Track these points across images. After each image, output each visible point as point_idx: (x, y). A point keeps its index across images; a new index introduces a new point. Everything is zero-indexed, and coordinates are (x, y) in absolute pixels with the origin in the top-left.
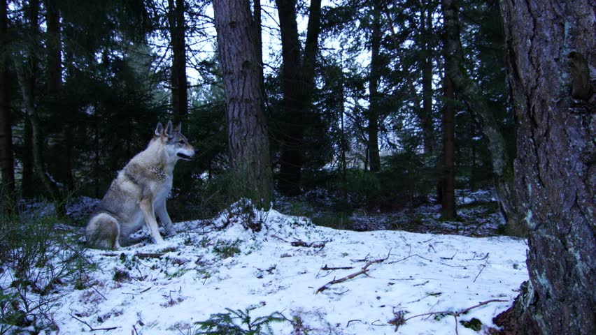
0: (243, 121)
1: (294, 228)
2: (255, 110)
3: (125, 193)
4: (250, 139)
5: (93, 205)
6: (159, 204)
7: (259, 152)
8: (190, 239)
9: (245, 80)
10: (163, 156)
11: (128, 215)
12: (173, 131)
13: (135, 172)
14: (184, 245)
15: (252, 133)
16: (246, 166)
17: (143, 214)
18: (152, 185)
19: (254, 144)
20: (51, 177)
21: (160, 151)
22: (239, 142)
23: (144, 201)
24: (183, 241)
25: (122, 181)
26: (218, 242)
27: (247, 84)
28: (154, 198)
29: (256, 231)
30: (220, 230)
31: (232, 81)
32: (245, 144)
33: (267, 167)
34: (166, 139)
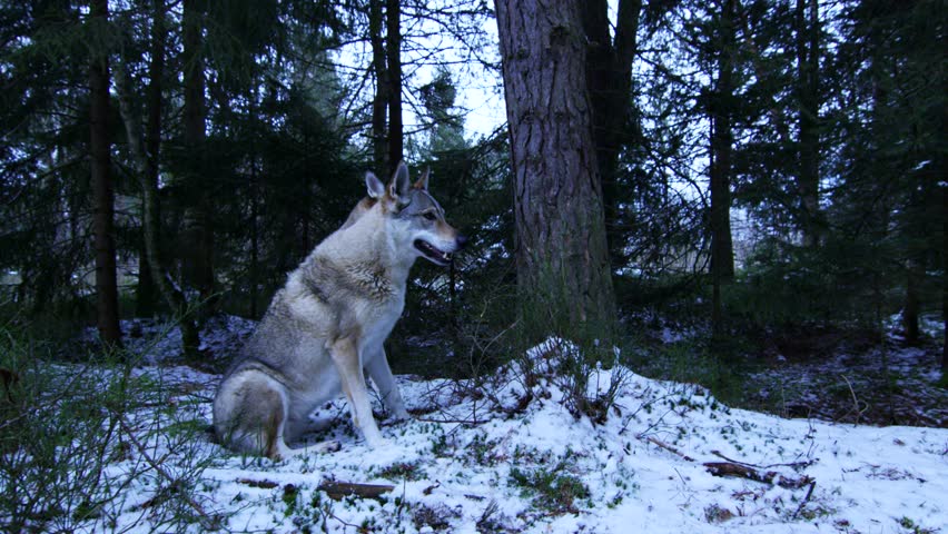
0: (551, 162)
1: (682, 415)
2: (577, 136)
3: (302, 323)
4: (565, 202)
5: (245, 332)
6: (373, 352)
7: (586, 232)
8: (444, 437)
9: (555, 69)
10: (381, 245)
11: (305, 374)
12: (411, 188)
13: (324, 277)
14: (432, 456)
15: (570, 190)
16: (557, 263)
17: (339, 373)
18: (359, 308)
19: (575, 213)
20: (175, 283)
21: (376, 233)
22: (541, 210)
23: (342, 343)
24: (430, 445)
25: (296, 296)
26: (517, 455)
27: (561, 78)
28: (364, 338)
29: (599, 422)
30: (511, 416)
31: (525, 75)
32: (553, 215)
33: (603, 265)
34: (392, 207)
